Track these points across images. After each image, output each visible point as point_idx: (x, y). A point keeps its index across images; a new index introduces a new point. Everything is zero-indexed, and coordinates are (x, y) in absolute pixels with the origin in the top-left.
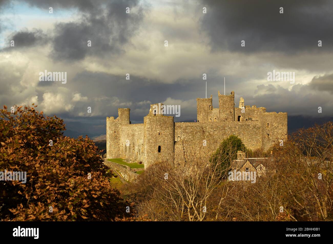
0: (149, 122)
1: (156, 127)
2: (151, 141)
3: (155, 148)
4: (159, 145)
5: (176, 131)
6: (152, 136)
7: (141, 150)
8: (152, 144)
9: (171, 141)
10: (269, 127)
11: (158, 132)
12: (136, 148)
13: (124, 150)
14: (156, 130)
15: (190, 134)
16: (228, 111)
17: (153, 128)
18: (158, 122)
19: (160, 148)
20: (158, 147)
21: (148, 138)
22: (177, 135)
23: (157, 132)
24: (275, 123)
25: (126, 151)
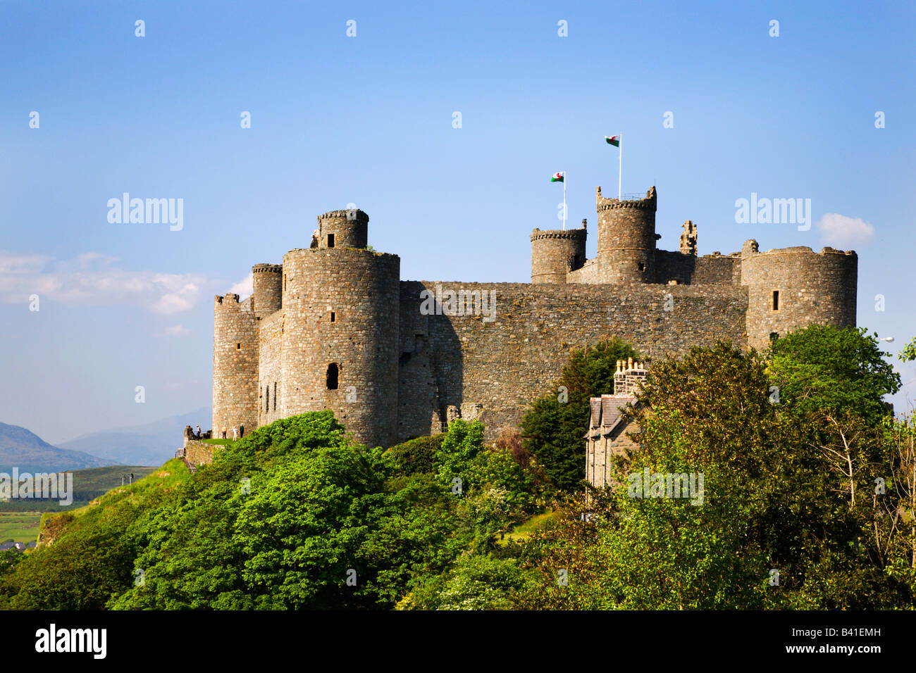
0: (296, 273)
1: (321, 289)
2: (300, 345)
3: (317, 374)
4: (332, 361)
6: (307, 327)
8: (303, 356)
9: (380, 346)
10: (780, 304)
11: (329, 309)
14: (323, 301)
15: (464, 329)
16: (629, 258)
17: (309, 296)
18: (328, 272)
19: (333, 371)
20: (327, 368)
21: (293, 334)
22: (412, 329)
23: (323, 310)
24: (803, 290)
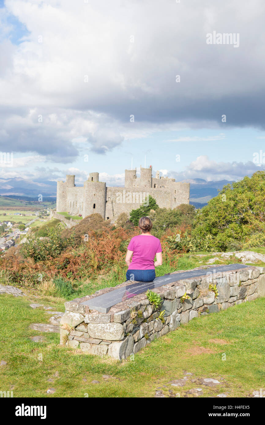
0: (87, 186)
1: (92, 189)
2: (88, 200)
3: (91, 205)
4: (94, 203)
5: (107, 193)
6: (89, 196)
7: (81, 206)
8: (89, 202)
9: (103, 200)
10: (176, 193)
12: (78, 204)
13: (70, 206)
14: (93, 192)
16: (147, 180)
17: (90, 191)
18: (94, 186)
19: (94, 205)
21: (87, 197)
22: (108, 196)
24: (180, 190)
25: (71, 206)
